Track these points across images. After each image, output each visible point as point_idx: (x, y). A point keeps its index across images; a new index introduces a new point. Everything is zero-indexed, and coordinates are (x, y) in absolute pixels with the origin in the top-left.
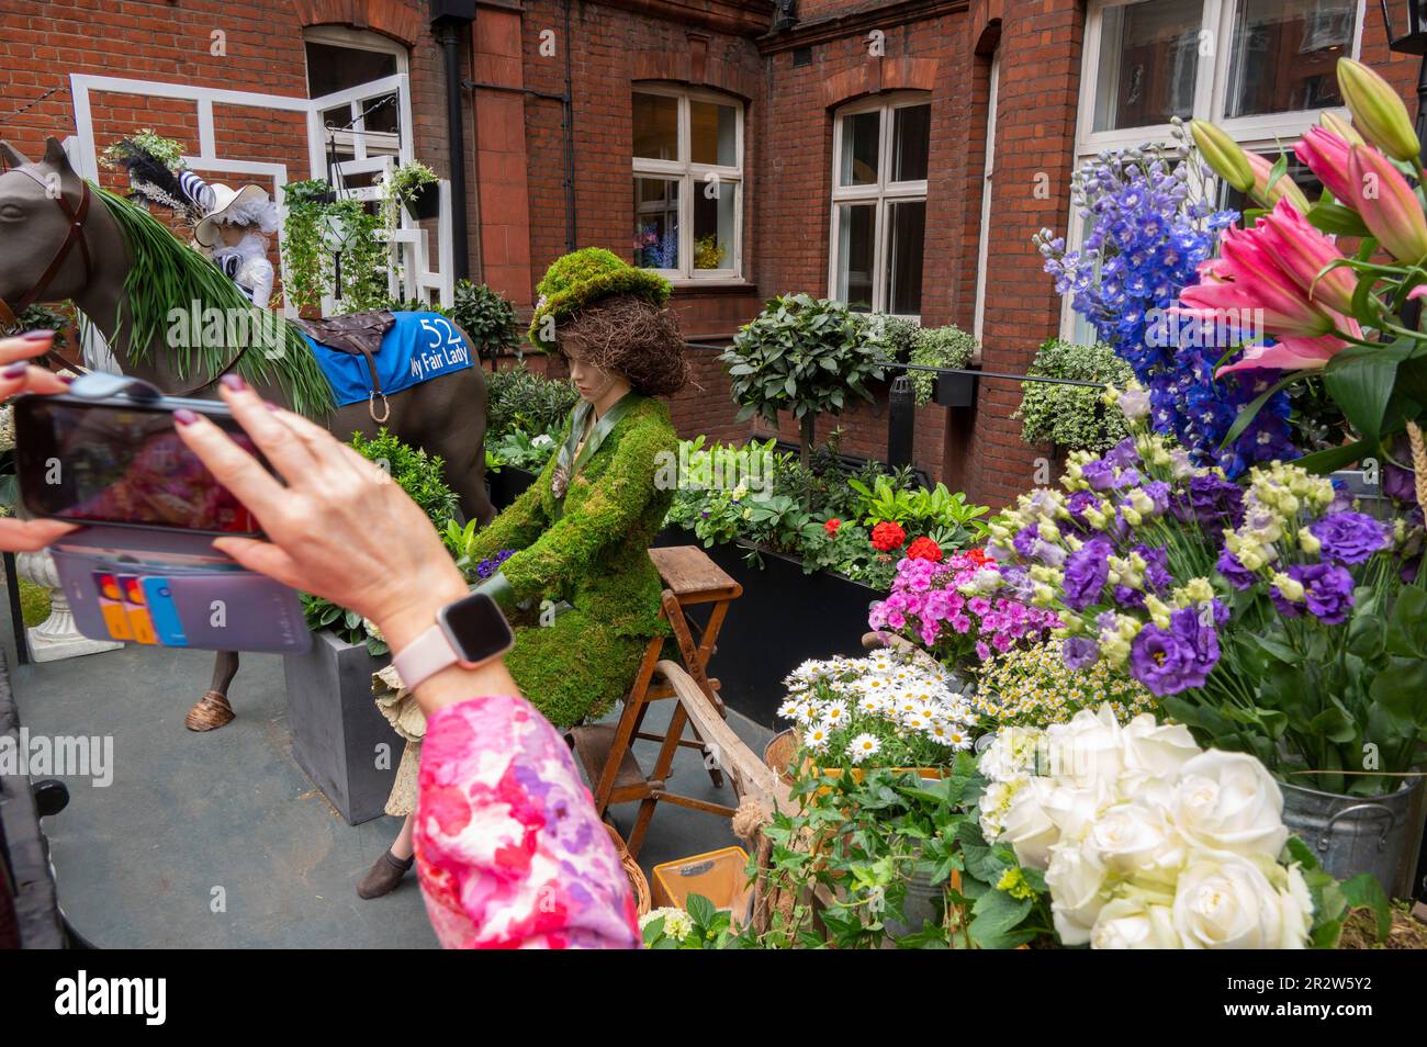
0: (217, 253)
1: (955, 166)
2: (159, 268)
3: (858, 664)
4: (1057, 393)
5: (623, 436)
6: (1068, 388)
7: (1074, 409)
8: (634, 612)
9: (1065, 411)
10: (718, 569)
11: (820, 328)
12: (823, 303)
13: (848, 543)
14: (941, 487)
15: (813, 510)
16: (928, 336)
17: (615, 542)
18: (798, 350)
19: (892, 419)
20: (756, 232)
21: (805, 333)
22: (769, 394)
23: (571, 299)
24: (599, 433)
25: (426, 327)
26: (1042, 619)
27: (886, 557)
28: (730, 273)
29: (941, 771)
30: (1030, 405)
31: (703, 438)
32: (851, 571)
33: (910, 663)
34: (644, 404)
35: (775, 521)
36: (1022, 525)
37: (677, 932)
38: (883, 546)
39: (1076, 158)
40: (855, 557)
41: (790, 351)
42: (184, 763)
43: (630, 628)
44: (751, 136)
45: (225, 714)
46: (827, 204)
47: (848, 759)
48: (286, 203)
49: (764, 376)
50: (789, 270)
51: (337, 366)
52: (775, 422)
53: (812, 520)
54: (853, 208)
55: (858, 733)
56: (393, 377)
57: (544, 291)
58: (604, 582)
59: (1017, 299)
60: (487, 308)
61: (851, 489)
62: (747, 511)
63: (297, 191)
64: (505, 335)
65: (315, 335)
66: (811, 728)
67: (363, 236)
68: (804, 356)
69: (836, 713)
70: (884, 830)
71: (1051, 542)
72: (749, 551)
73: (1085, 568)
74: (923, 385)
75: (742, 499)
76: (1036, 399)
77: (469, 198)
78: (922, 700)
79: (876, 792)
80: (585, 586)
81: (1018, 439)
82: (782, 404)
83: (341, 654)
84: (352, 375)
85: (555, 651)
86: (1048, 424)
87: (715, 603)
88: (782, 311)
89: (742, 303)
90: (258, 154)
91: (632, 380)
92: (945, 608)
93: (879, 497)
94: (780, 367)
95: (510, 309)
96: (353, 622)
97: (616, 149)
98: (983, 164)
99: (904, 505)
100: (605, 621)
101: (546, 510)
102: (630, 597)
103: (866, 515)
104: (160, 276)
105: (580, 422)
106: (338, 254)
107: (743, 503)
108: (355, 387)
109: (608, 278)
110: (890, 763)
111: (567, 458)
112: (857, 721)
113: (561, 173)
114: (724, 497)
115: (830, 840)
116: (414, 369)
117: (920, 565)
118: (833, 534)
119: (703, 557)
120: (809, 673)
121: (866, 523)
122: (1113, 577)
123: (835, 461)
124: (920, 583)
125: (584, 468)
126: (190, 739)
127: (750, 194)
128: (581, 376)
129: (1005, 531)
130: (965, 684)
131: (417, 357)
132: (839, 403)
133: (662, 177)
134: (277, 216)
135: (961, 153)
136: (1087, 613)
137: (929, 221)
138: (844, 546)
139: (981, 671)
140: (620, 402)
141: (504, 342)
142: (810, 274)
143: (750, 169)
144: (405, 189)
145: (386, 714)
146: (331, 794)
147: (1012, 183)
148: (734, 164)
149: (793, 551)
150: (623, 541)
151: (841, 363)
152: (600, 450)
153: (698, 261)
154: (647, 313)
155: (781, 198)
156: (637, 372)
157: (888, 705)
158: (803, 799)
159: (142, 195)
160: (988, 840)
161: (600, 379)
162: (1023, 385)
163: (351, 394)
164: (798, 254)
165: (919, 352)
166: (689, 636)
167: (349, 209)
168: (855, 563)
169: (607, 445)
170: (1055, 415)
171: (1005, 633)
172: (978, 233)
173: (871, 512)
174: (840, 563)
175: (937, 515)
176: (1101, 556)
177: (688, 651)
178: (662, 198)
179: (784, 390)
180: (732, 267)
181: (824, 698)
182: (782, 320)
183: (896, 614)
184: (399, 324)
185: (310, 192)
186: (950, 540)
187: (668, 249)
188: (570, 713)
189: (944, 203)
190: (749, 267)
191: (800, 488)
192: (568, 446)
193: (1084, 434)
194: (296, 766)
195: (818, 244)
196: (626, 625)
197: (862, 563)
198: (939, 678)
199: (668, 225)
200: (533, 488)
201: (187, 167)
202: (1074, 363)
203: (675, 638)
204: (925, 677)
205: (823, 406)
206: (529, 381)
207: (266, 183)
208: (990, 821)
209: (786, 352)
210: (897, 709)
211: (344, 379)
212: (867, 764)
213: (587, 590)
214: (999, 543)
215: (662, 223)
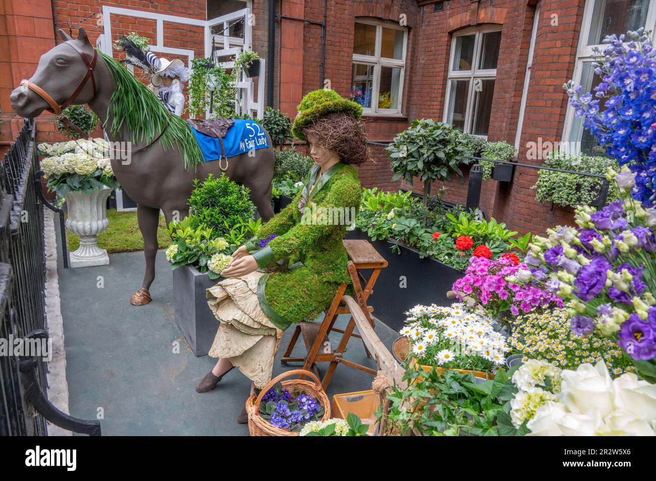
0: (161, 90)
1: (511, 63)
2: (127, 92)
3: (445, 310)
4: (557, 177)
5: (334, 183)
6: (563, 175)
7: (565, 186)
8: (333, 270)
9: (560, 187)
10: (377, 253)
11: (437, 136)
12: (439, 124)
13: (443, 245)
14: (493, 221)
15: (427, 227)
16: (491, 146)
17: (326, 235)
18: (426, 147)
19: (470, 185)
20: (409, 92)
21: (430, 138)
22: (409, 168)
23: (312, 113)
24: (322, 181)
25: (248, 127)
26: (549, 297)
27: (462, 253)
28: (395, 111)
29: (486, 374)
30: (542, 183)
31: (377, 188)
32: (443, 259)
33: (473, 312)
34: (346, 168)
35: (407, 231)
36: (550, 246)
37: (341, 432)
38: (461, 247)
39: (577, 58)
40: (446, 252)
41: (421, 147)
42: (128, 319)
43: (331, 278)
44: (410, 45)
45: (148, 299)
46: (445, 79)
47: (436, 362)
48: (193, 68)
49: (408, 159)
50: (424, 111)
51: (206, 143)
52: (412, 182)
53: (426, 232)
54: (458, 82)
55: (442, 348)
56: (231, 149)
57: (301, 109)
58: (319, 255)
59: (539, 129)
60: (279, 120)
61: (447, 218)
62: (394, 225)
63: (198, 63)
64: (286, 134)
65: (196, 128)
66: (416, 343)
67: (224, 84)
68: (429, 150)
69: (431, 336)
70: (453, 405)
71: (571, 259)
72: (393, 244)
73: (592, 275)
74: (487, 170)
75: (392, 219)
76: (545, 180)
77: (275, 70)
78: (479, 334)
79: (450, 384)
80: (310, 255)
81: (533, 200)
82: (416, 173)
83: (196, 277)
84: (212, 147)
85: (293, 286)
86: (550, 193)
87: (374, 269)
88: (419, 127)
89: (400, 125)
90: (183, 46)
91: (341, 156)
92: (495, 285)
93: (461, 223)
94: (416, 155)
95: (290, 122)
96: (203, 262)
97: (346, 49)
98: (527, 61)
99: (474, 228)
100: (319, 273)
101: (295, 217)
102: (332, 263)
103: (454, 231)
104: (127, 96)
105: (314, 175)
106: (213, 92)
107: (392, 221)
108: (213, 153)
109: (331, 104)
110: (458, 367)
111: (306, 192)
112: (442, 341)
113: (318, 60)
114: (383, 217)
115: (422, 407)
116: (241, 146)
117: (483, 261)
118: (436, 240)
119: (369, 246)
120: (418, 312)
121: (453, 236)
122: (609, 282)
123: (440, 204)
124: (482, 270)
125: (314, 198)
126: (132, 309)
127: (408, 73)
128: (315, 152)
129: (539, 249)
130: (502, 326)
131: (243, 141)
132: (444, 174)
133: (366, 64)
134: (188, 73)
135: (515, 57)
136: (590, 303)
137: (496, 89)
138: (441, 246)
139: (514, 323)
140: (334, 166)
141: (286, 137)
142: (434, 113)
143: (409, 61)
144: (244, 62)
145: (212, 308)
146: (189, 341)
147: (542, 70)
148: (401, 59)
149: (415, 246)
150: (330, 235)
151: (447, 154)
152: (322, 189)
153: (381, 105)
154: (350, 122)
155: (423, 76)
156: (344, 152)
157: (460, 334)
158: (409, 381)
159: (130, 62)
160: (515, 425)
161: (324, 154)
162: (538, 173)
163: (211, 156)
164: (429, 103)
165: (485, 153)
166: (359, 285)
167: (219, 71)
168: (446, 255)
169: (326, 187)
170: (554, 189)
171: (528, 302)
172: (521, 96)
173: (456, 230)
174: (438, 254)
175: (490, 234)
176: (603, 270)
177: (359, 292)
178: (366, 74)
179: (417, 166)
180: (397, 108)
181: (425, 326)
182: (419, 131)
183: (468, 286)
184: (236, 125)
185: (203, 63)
186: (496, 247)
187: (367, 98)
188: (298, 317)
189: (504, 81)
190: (405, 109)
191: (421, 215)
192: (307, 186)
193: (569, 199)
194: (176, 326)
195: (439, 99)
196: (329, 276)
197: (450, 255)
198: (488, 322)
199: (368, 87)
200: (289, 206)
201: (150, 50)
202: (567, 163)
203: (352, 285)
204: (481, 321)
205: (436, 176)
206: (296, 156)
207: (184, 59)
208: (517, 415)
209: (419, 148)
210: (464, 337)
211: (208, 149)
212: (446, 366)
213: (311, 257)
214: (535, 255)
215: (364, 86)
